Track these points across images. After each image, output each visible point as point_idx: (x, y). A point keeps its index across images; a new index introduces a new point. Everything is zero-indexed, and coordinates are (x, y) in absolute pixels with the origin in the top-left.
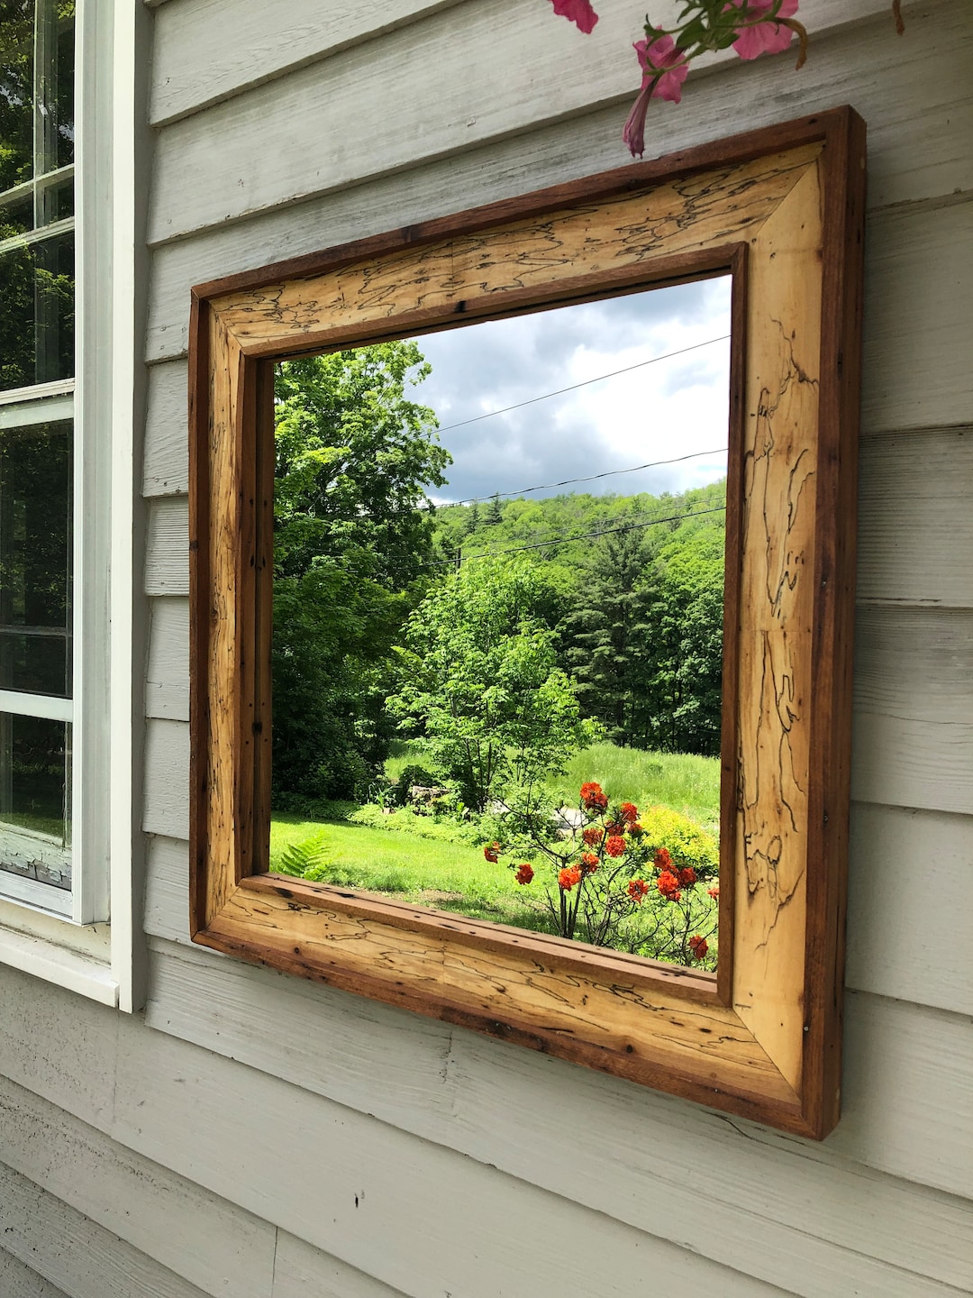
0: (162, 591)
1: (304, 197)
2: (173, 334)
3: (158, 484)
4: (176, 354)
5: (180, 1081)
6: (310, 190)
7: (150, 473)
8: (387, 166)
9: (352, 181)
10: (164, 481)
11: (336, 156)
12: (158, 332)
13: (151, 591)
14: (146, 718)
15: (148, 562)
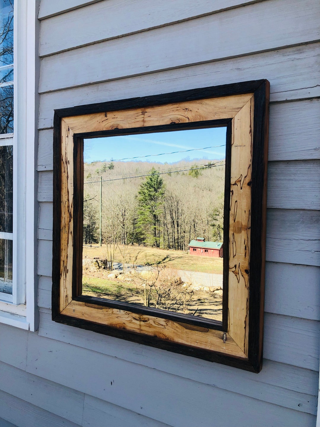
0: (44, 200)
1: (93, 83)
2: (48, 121)
3: (43, 167)
4: (49, 127)
5: (51, 351)
7: (40, 164)
9: (109, 79)
11: (104, 71)
12: (42, 120)
13: (40, 200)
14: (38, 239)
15: (39, 191)
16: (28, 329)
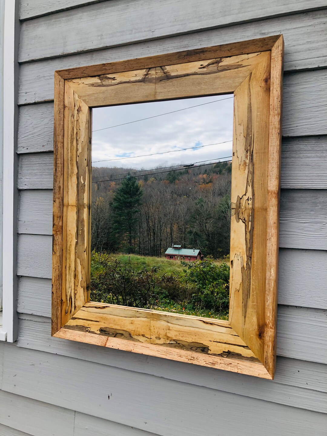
2: (30, 95)
3: (24, 149)
4: (32, 103)
5: (33, 365)
6: (89, 48)
7: (20, 145)
10: (27, 148)
11: (99, 37)
12: (24, 94)
13: (21, 188)
14: (18, 234)
15: (19, 177)
16: (4, 340)
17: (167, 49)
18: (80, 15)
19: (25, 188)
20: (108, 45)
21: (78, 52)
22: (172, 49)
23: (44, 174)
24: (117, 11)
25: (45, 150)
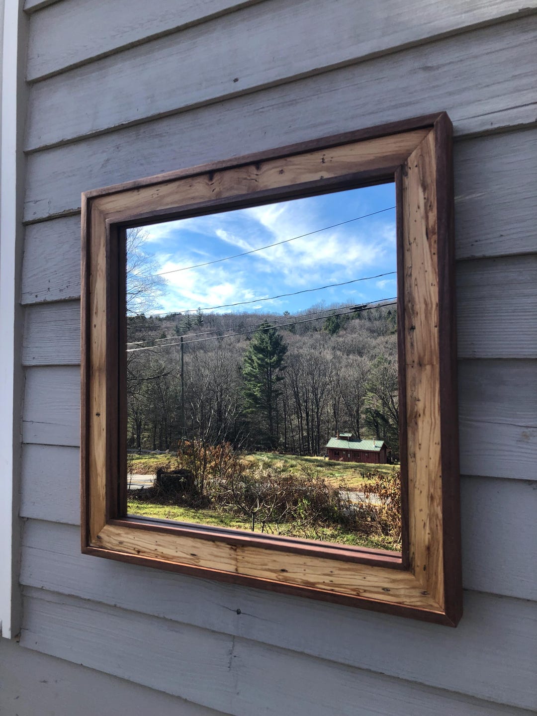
0: (34, 363)
3: (31, 296)
4: (44, 217)
6: (133, 119)
7: (26, 289)
8: (182, 105)
9: (159, 114)
10: (36, 294)
11: (149, 100)
12: (32, 204)
13: (27, 363)
14: (22, 443)
15: (24, 345)
17: (261, 110)
18: (120, 65)
19: (33, 364)
20: (162, 112)
21: (114, 127)
22: (269, 110)
23: (63, 338)
24: (177, 53)
25: (63, 298)
